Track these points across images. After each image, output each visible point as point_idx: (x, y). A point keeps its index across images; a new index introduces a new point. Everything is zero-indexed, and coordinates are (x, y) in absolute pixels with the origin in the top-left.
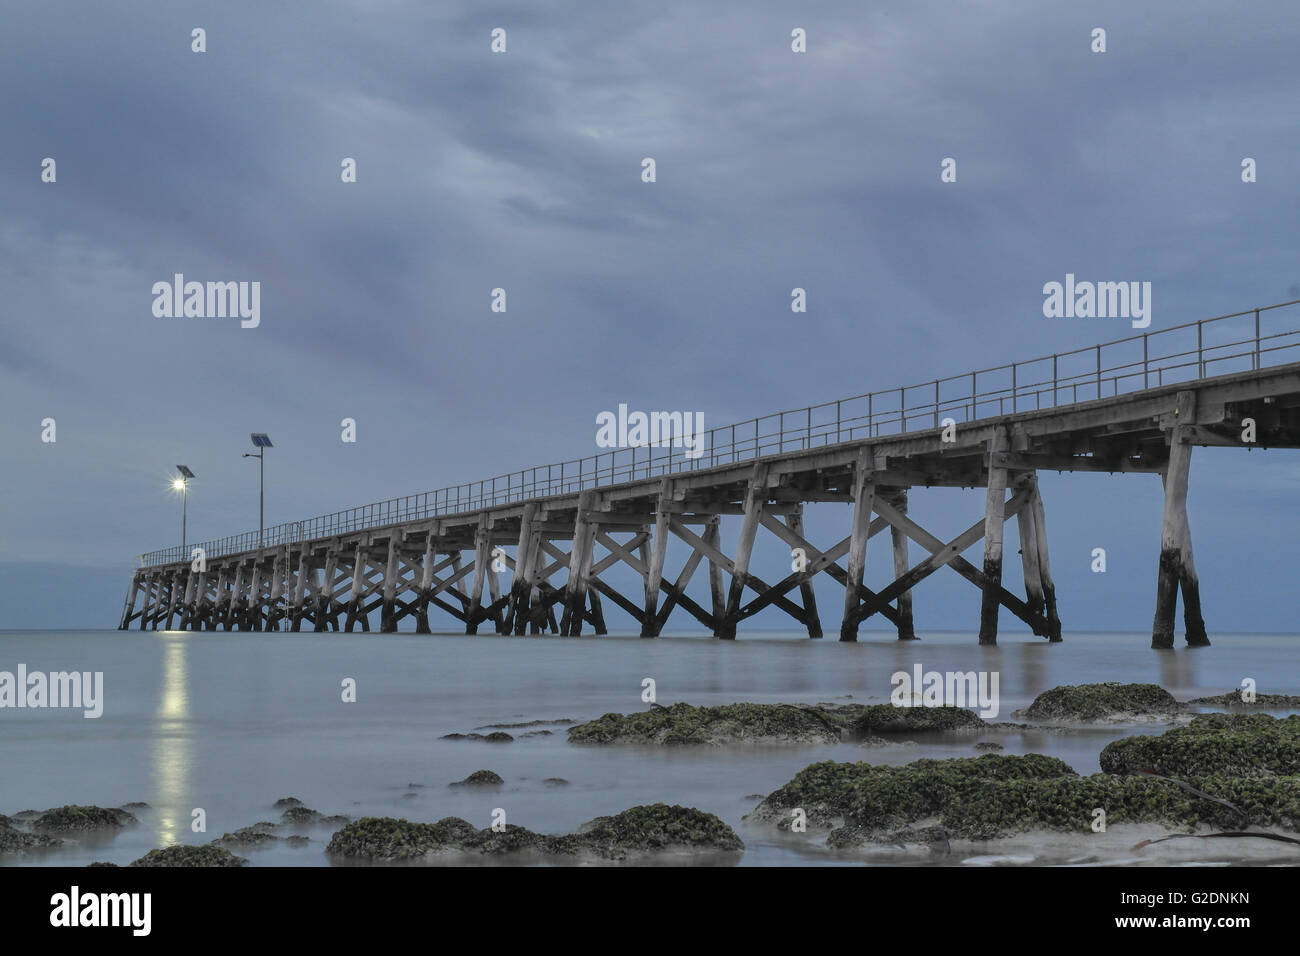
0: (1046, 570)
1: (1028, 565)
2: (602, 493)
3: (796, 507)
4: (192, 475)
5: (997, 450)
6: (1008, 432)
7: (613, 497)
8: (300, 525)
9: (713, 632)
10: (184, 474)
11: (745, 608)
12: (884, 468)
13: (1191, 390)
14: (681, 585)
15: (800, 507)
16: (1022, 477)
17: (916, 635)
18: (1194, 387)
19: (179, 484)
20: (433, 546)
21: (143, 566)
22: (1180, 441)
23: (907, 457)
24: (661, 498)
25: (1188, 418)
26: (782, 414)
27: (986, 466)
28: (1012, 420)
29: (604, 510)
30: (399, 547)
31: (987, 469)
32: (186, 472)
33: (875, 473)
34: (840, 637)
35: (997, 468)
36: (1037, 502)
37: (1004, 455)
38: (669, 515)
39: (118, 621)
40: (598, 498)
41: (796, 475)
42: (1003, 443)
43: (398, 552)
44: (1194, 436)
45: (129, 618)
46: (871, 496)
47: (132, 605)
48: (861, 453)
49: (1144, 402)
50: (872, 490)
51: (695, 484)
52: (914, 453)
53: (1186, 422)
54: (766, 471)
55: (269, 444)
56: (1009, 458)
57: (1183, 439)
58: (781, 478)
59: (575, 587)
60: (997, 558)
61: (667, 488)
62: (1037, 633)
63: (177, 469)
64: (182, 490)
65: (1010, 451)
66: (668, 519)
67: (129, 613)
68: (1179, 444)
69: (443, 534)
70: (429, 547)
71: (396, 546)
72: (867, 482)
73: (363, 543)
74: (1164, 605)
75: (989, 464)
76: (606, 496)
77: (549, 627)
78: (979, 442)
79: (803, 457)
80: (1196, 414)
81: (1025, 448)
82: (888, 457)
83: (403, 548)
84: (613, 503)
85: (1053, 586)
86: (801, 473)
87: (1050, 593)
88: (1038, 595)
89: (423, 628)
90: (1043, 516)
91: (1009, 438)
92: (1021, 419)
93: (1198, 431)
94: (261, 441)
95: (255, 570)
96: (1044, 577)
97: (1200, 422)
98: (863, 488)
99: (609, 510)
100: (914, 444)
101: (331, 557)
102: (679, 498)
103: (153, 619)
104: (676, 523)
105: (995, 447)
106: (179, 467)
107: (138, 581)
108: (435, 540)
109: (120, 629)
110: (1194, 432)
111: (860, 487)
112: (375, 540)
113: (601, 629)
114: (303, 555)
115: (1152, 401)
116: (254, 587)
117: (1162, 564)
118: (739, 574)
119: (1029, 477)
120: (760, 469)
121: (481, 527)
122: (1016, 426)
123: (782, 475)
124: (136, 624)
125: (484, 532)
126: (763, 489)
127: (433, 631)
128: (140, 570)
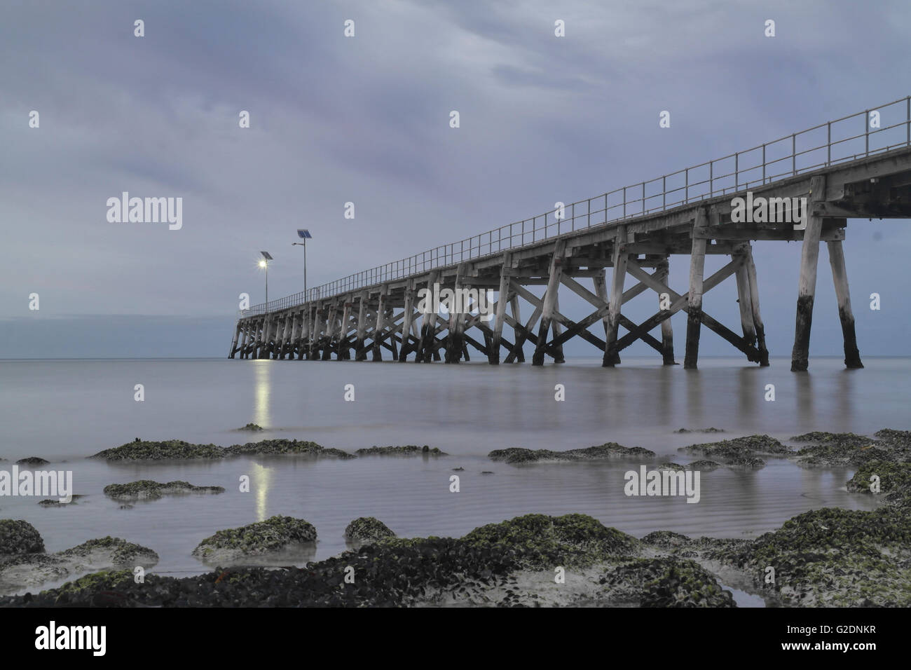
0: (757, 314)
1: (743, 311)
2: (473, 263)
3: (600, 272)
4: (271, 258)
5: (698, 226)
6: (707, 212)
7: (479, 266)
8: (318, 289)
9: (554, 359)
10: (266, 258)
11: (550, 343)
12: (633, 241)
13: (822, 175)
14: (530, 327)
15: (604, 271)
16: (739, 247)
17: (676, 361)
18: (824, 172)
19: (263, 264)
20: (383, 302)
21: (243, 317)
22: (812, 214)
23: (646, 232)
24: (503, 266)
25: (819, 196)
26: (573, 204)
27: (691, 237)
28: (709, 203)
29: (474, 276)
30: (366, 303)
31: (692, 240)
32: (267, 256)
33: (627, 245)
34: (602, 363)
35: (698, 239)
36: (750, 264)
37: (702, 229)
38: (509, 278)
39: (228, 353)
40: (470, 268)
41: (583, 248)
42: (703, 219)
43: (367, 307)
44: (823, 210)
45: (235, 351)
46: (625, 262)
47: (236, 343)
48: (618, 230)
49: (792, 186)
50: (626, 257)
51: (525, 256)
52: (651, 229)
53: (817, 200)
54: (564, 244)
55: (309, 236)
56: (707, 231)
57: (814, 212)
58: (573, 250)
59: (454, 329)
60: (697, 305)
61: (507, 259)
62: (750, 360)
63: (261, 254)
64: (264, 268)
65: (708, 226)
66: (508, 281)
67: (235, 347)
68: (812, 216)
69: (389, 294)
70: (381, 302)
71: (364, 303)
72: (622, 252)
73: (348, 301)
74: (800, 339)
75: (692, 236)
76: (475, 266)
77: (463, 356)
78: (689, 220)
79: (586, 234)
80: (825, 194)
81: (717, 223)
82: (635, 233)
83: (369, 303)
84: (480, 270)
85: (762, 325)
86: (585, 246)
87: (760, 330)
88: (751, 332)
89: (377, 358)
90: (755, 275)
91: (707, 216)
92: (715, 202)
93: (826, 206)
94: (304, 234)
95: (294, 319)
96: (756, 320)
97: (828, 199)
98: (619, 256)
99: (477, 275)
100: (650, 223)
101: (332, 311)
102: (515, 266)
103: (247, 352)
104: (513, 283)
105: (697, 223)
106: (263, 253)
107: (239, 327)
108: (384, 298)
109: (229, 358)
110: (823, 207)
111: (617, 254)
112: (355, 299)
113: (467, 358)
114: (318, 309)
115: (797, 185)
116: (294, 331)
117: (799, 308)
118: (545, 319)
119: (744, 246)
120: (560, 244)
121: (408, 289)
122: (712, 207)
123: (574, 248)
124: (238, 355)
125: (410, 292)
126: (562, 258)
127: (383, 359)
128: (241, 320)
